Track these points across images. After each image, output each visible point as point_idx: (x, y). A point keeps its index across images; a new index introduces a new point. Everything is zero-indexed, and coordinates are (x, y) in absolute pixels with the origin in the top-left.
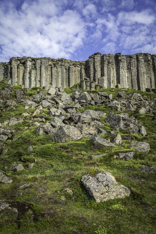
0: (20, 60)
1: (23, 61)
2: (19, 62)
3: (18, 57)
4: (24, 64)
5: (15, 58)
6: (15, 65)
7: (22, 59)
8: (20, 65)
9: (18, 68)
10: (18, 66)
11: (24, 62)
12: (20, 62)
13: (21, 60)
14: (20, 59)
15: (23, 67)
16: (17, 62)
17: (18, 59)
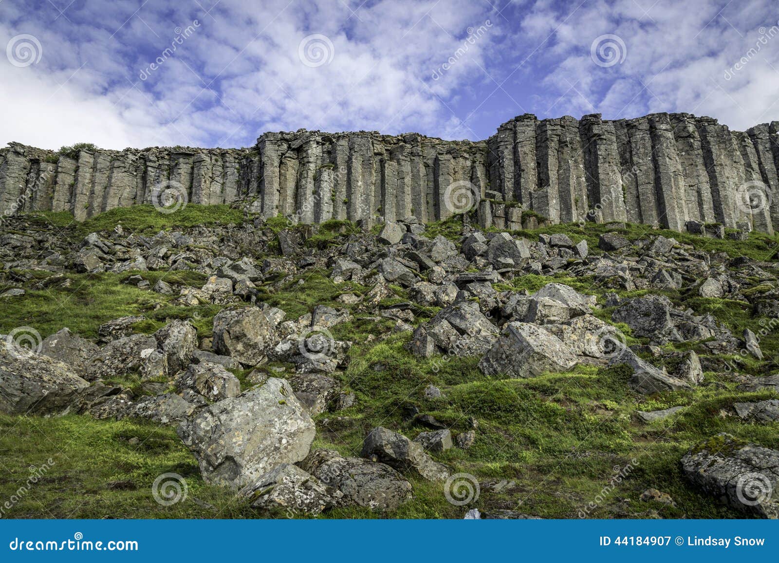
0: (287, 140)
1: (296, 144)
2: (285, 146)
3: (282, 133)
4: (300, 151)
5: (274, 134)
6: (273, 154)
7: (296, 137)
8: (287, 155)
9: (281, 163)
10: (281, 159)
11: (301, 146)
12: (289, 147)
13: (290, 140)
14: (287, 137)
15: (297, 162)
16: (279, 146)
17: (283, 138)
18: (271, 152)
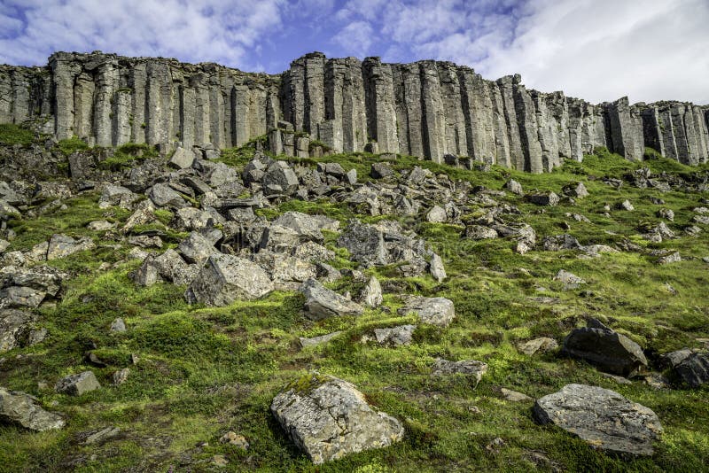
0: (80, 62)
1: (90, 66)
2: (79, 68)
3: (74, 53)
4: (96, 74)
5: (66, 54)
6: (65, 75)
7: (90, 59)
8: (82, 76)
9: (75, 84)
10: (75, 81)
11: (96, 68)
12: (84, 70)
13: (85, 61)
14: (81, 58)
15: (93, 84)
16: (72, 66)
17: (76, 59)
18: (64, 73)
